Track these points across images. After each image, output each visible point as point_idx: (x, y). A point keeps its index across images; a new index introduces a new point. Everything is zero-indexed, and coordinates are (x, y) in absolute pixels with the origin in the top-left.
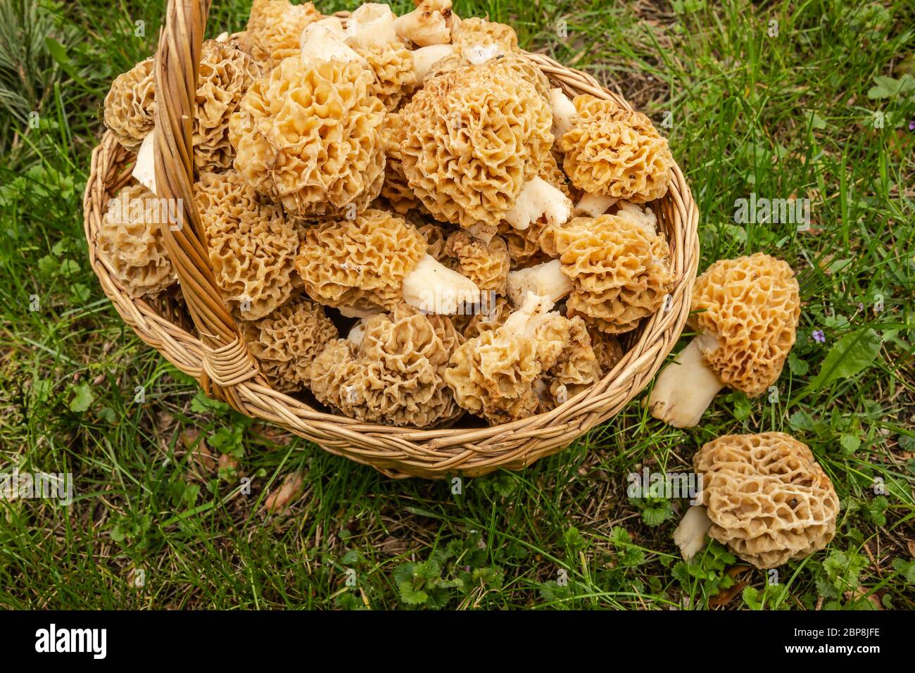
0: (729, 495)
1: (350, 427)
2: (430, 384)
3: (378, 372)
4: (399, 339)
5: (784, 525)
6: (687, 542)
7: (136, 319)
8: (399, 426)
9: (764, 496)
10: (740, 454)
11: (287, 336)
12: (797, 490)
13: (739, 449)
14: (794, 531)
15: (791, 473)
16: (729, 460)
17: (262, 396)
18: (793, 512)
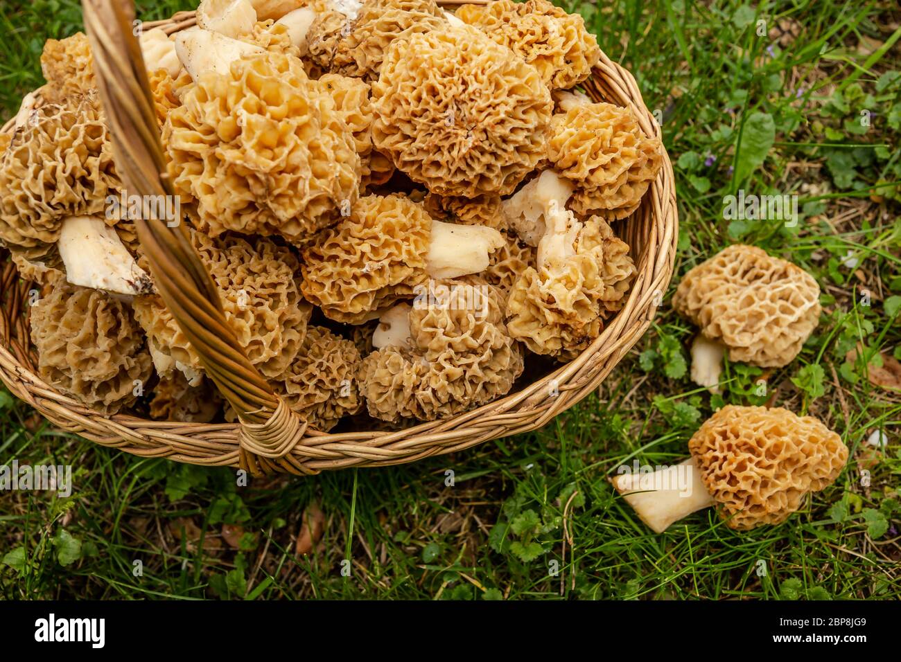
0: (734, 317)
1: (437, 430)
2: (504, 346)
3: (450, 360)
4: (454, 318)
5: (792, 319)
6: (709, 378)
7: (127, 437)
8: (485, 404)
9: (763, 303)
10: (716, 279)
11: (317, 373)
12: (783, 286)
13: (713, 275)
14: (799, 321)
15: (768, 274)
16: (712, 290)
17: (325, 446)
18: (788, 304)
